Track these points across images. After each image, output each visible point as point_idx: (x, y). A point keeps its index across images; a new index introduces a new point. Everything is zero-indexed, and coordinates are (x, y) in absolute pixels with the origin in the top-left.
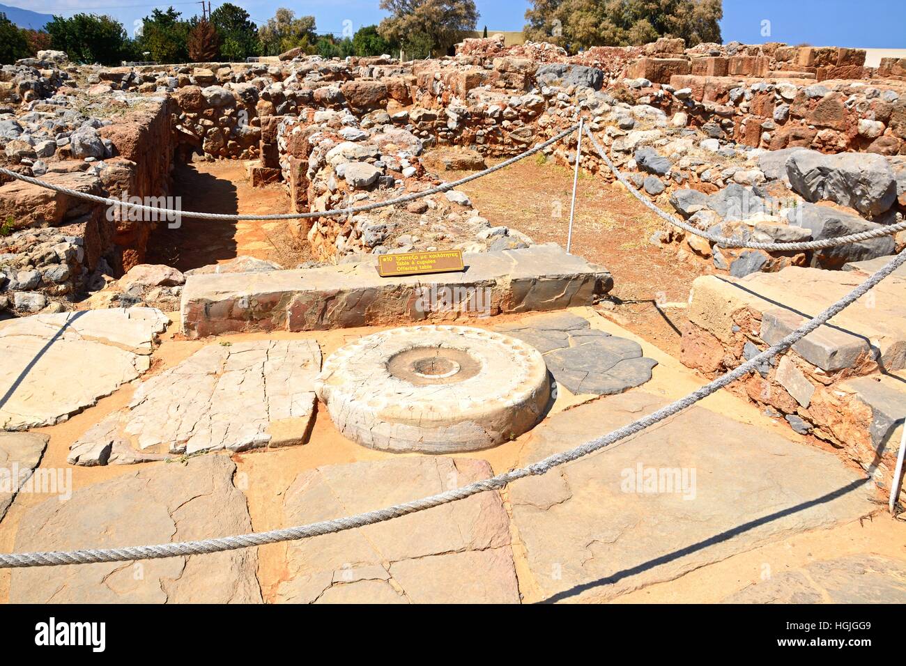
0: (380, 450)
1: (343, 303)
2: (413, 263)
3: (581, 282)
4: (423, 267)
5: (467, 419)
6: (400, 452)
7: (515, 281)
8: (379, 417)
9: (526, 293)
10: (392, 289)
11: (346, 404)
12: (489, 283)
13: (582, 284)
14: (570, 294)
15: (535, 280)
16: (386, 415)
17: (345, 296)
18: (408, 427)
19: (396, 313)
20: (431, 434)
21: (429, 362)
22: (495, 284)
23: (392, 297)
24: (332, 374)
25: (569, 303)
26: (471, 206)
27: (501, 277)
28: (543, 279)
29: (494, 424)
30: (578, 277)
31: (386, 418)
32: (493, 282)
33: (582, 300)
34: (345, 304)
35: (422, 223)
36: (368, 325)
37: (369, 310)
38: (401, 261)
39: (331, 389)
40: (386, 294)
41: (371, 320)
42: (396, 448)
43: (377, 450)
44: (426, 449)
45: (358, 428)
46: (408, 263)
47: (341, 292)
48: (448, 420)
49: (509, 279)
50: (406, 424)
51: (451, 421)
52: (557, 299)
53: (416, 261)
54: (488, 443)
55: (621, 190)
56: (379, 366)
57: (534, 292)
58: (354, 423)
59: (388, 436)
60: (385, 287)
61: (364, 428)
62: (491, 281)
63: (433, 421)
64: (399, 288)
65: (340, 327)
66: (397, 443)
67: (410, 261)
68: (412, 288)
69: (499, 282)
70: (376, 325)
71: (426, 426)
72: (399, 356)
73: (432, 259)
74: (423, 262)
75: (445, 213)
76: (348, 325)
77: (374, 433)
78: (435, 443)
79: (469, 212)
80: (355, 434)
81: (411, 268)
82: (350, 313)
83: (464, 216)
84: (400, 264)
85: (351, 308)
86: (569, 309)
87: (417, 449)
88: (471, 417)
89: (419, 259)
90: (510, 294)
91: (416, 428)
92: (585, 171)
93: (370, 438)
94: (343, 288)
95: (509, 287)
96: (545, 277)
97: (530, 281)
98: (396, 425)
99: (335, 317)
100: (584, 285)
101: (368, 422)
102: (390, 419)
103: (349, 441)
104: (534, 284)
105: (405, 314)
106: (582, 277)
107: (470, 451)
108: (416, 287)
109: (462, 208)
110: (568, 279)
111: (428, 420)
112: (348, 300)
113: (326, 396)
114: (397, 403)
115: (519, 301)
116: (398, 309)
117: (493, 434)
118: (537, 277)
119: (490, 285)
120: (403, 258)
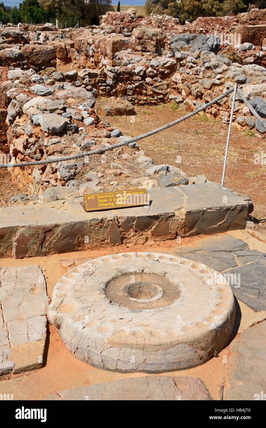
0: (109, 370)
1: (58, 235)
2: (111, 200)
3: (238, 211)
5: (182, 343)
6: (126, 372)
7: (189, 213)
8: (108, 343)
9: (198, 221)
10: (96, 222)
11: (79, 330)
12: (170, 215)
13: (238, 213)
14: (229, 221)
15: (204, 211)
16: (115, 341)
17: (60, 229)
18: (134, 351)
19: (99, 240)
20: (152, 356)
21: (138, 286)
22: (174, 216)
23: (96, 228)
24: (62, 302)
25: (229, 228)
26: (138, 148)
27: (178, 209)
28: (209, 211)
29: (203, 345)
30: (236, 208)
31: (115, 343)
32: (172, 214)
33: (238, 224)
34: (60, 235)
35: (103, 162)
36: (77, 250)
37: (79, 238)
38: (101, 199)
39: (65, 317)
40: (91, 226)
41: (80, 246)
42: (123, 369)
43: (106, 370)
44: (149, 369)
45: (89, 351)
46: (106, 200)
47: (56, 226)
48: (167, 344)
49: (184, 211)
50: (132, 348)
51: (169, 344)
52: (220, 225)
53: (112, 198)
54: (197, 361)
55: (237, 129)
56: (98, 292)
57: (202, 220)
58: (85, 347)
59: (116, 358)
60: (91, 220)
61: (96, 352)
62: (171, 213)
63: (155, 345)
64: (102, 221)
65: (55, 253)
66: (124, 364)
67: (108, 199)
68: (111, 220)
69: (177, 213)
70: (84, 250)
71: (149, 350)
72: (113, 282)
75: (120, 154)
76: (62, 250)
77: (104, 356)
78: (156, 364)
79: (137, 152)
80: (86, 356)
81: (109, 204)
82: (64, 242)
83: (133, 155)
84: (101, 201)
85: (64, 238)
86: (229, 232)
87: (141, 369)
88: (185, 341)
89: (115, 197)
90: (185, 223)
91: (140, 352)
92: (208, 115)
93: (100, 360)
94: (58, 222)
95: (184, 217)
96: (210, 208)
97: (200, 212)
98: (124, 349)
99: (52, 246)
100: (240, 214)
101: (98, 347)
102: (118, 344)
103: (81, 362)
104: (203, 214)
105: (106, 241)
106: (239, 208)
107: (184, 369)
108: (114, 220)
109: (132, 150)
110: (228, 209)
111: (150, 345)
112: (63, 231)
113: (59, 323)
114: (122, 329)
115: (191, 228)
116: (101, 237)
117: (202, 353)
118: (205, 209)
119: (171, 217)
120: (102, 197)
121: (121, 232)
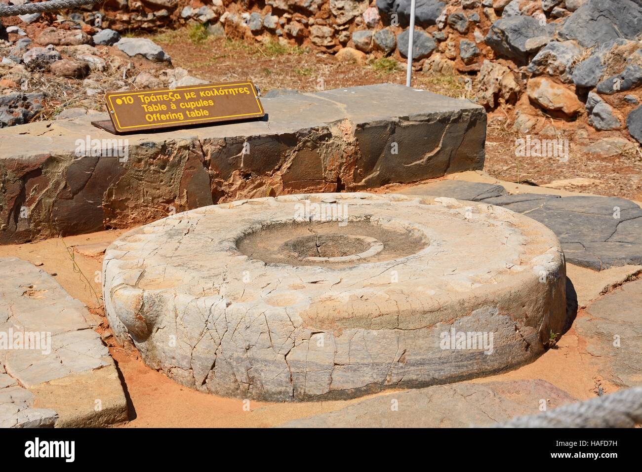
0: (309, 398)
1: (57, 184)
2: (174, 107)
3: (466, 125)
4: (193, 114)
5: (485, 303)
6: (357, 393)
7: (362, 128)
8: (305, 325)
10: (152, 151)
11: (216, 313)
12: (321, 133)
13: (467, 130)
14: (449, 148)
15: (394, 124)
16: (323, 314)
17: (62, 167)
18: (375, 333)
19: (161, 200)
20: (421, 342)
21: (312, 244)
22: (329, 135)
23: (152, 168)
24: (142, 276)
25: (448, 167)
26: (170, 63)
27: (336, 123)
28: (405, 123)
29: (529, 310)
30: (460, 116)
31: (322, 322)
32: (325, 132)
33: (467, 158)
34: (62, 185)
36: (108, 228)
37: (110, 195)
38: (150, 104)
39: (165, 295)
40: (140, 160)
41: (114, 216)
42: (349, 386)
43: (302, 400)
44: (415, 377)
45: (252, 360)
46: (164, 107)
47: (52, 160)
48: (452, 307)
49: (349, 126)
50: (369, 326)
51: (457, 308)
52: (430, 158)
53: (177, 102)
54: (520, 353)
58: (239, 354)
59: (329, 361)
60: (137, 147)
61: (270, 357)
62: (323, 128)
63: (425, 313)
64: (164, 147)
65: (52, 236)
66: (349, 374)
67: (168, 103)
68: (186, 148)
69: (334, 131)
70: (125, 226)
71: (411, 326)
73: (206, 99)
74: (191, 105)
76: (70, 228)
77: (296, 363)
78: (430, 362)
79: (169, 71)
80: (242, 377)
81: (173, 116)
82: (73, 204)
84: (151, 109)
85: (75, 193)
86: (450, 177)
87: (395, 379)
88: (491, 298)
89: (183, 99)
90: (356, 153)
91: (390, 333)
92: (283, 41)
93: (284, 378)
94: (56, 152)
95: (352, 139)
96: (406, 119)
97: (385, 127)
98: (348, 332)
99: (43, 214)
100: (470, 132)
101: (277, 341)
102: (333, 321)
103: (225, 400)
104: (393, 131)
105: (177, 201)
106: (467, 117)
107: (495, 372)
108: (194, 147)
110: (445, 120)
111: (413, 313)
112: (69, 175)
113: (151, 315)
115: (369, 168)
116: (164, 190)
117: (528, 332)
118: (397, 120)
119: (322, 138)
120: (153, 98)
121: (212, 177)
